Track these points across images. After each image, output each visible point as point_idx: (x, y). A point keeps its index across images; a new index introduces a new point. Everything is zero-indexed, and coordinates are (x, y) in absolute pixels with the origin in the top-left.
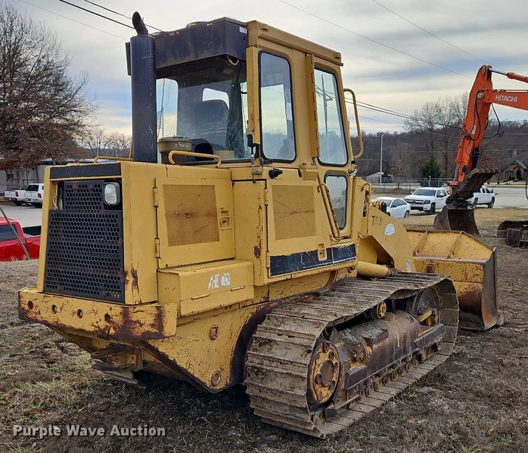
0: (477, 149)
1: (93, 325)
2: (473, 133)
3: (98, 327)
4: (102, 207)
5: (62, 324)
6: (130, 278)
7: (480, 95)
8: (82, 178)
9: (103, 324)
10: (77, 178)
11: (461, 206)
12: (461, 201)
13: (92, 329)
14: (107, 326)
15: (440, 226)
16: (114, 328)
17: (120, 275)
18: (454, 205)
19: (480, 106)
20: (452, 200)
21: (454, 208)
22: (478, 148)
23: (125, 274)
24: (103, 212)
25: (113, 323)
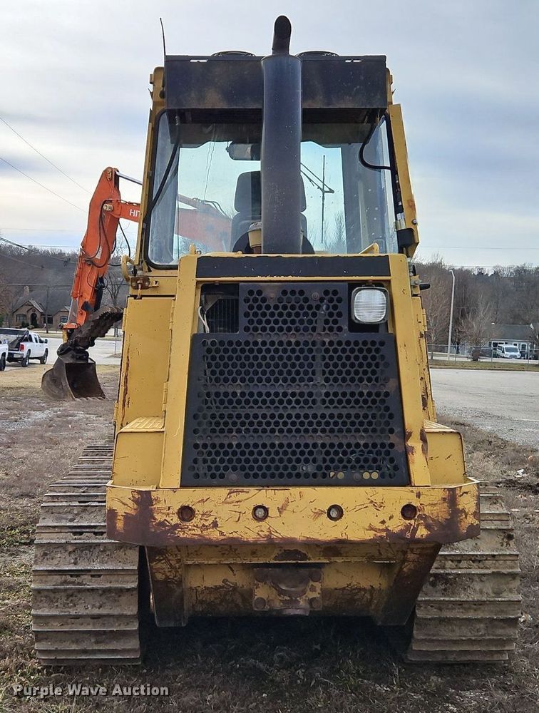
0: (101, 280)
1: (371, 528)
2: (98, 257)
3: (387, 530)
4: (345, 327)
5: (283, 539)
6: (415, 443)
7: (107, 207)
8: (290, 278)
9: (397, 524)
10: (275, 278)
11: (80, 358)
12: (79, 351)
13: (369, 535)
14: (408, 527)
15: (53, 388)
16: (428, 527)
17: (394, 439)
18: (73, 357)
19: (107, 221)
20: (69, 350)
21: (71, 361)
22: (102, 277)
23: (405, 436)
24: (345, 335)
25: (424, 518)
